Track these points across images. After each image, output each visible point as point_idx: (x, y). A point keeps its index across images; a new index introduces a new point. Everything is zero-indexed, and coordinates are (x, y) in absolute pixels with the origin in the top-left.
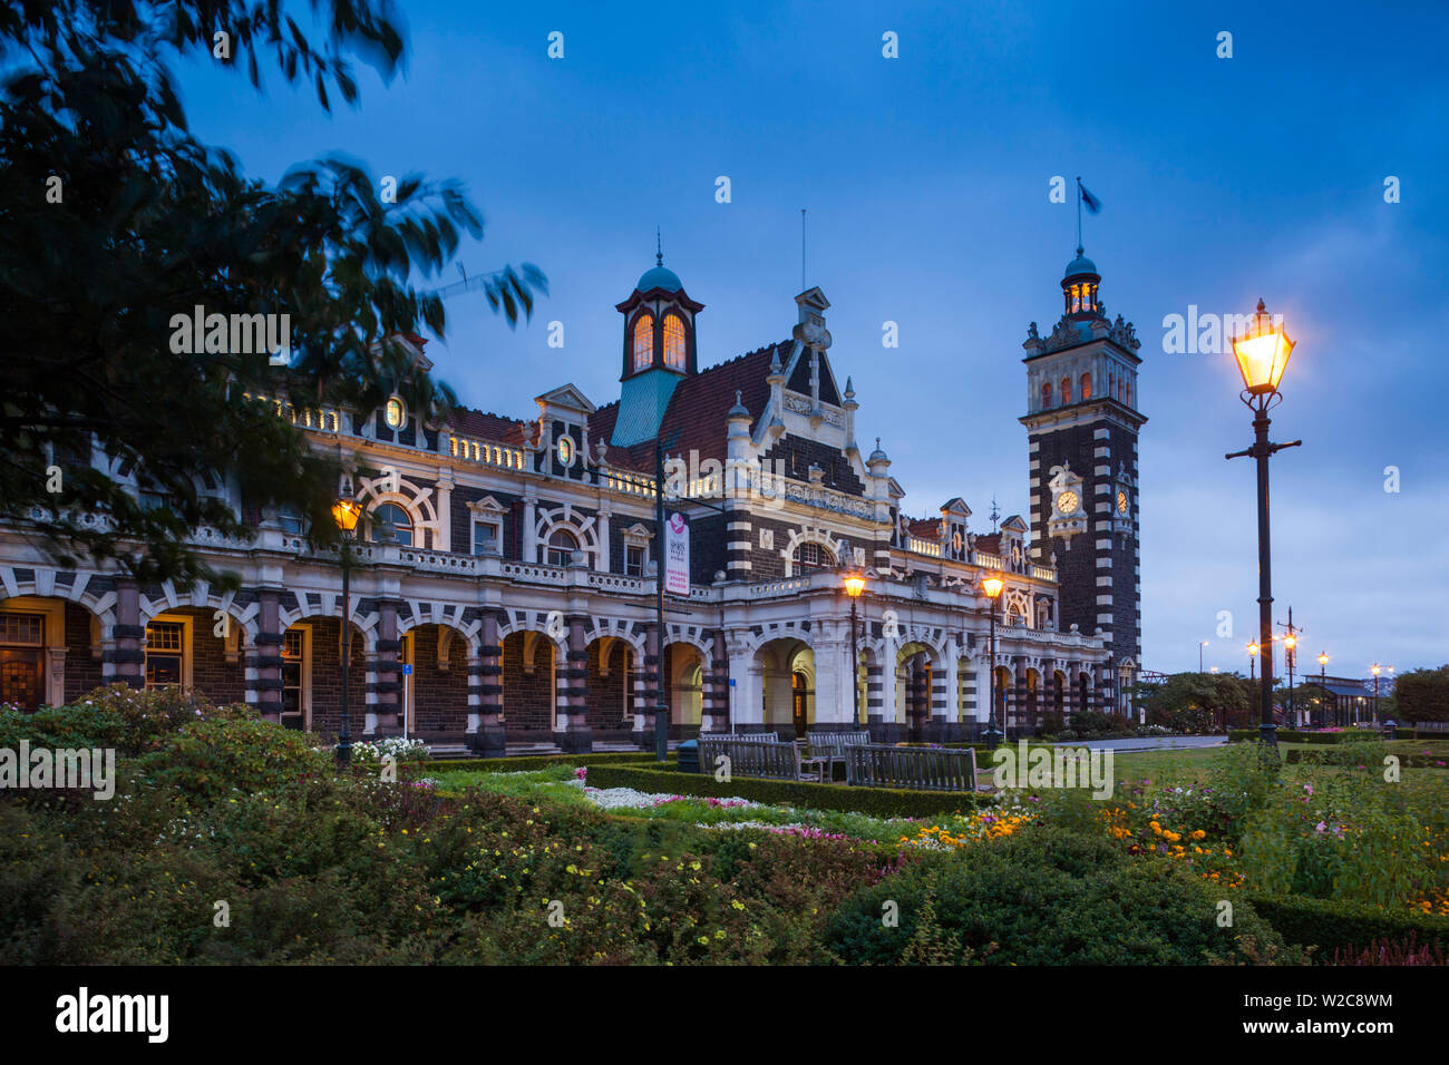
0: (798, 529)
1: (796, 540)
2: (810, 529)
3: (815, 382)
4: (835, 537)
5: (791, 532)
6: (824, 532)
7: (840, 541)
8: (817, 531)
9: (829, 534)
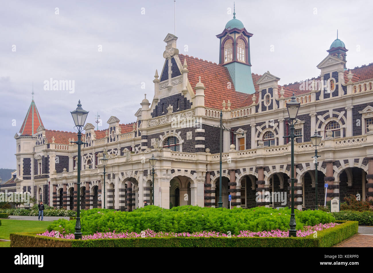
0: (163, 134)
1: (162, 138)
2: (168, 132)
3: (170, 72)
4: (177, 131)
5: (161, 136)
6: (172, 131)
7: (180, 132)
8: (170, 132)
9: (174, 131)
